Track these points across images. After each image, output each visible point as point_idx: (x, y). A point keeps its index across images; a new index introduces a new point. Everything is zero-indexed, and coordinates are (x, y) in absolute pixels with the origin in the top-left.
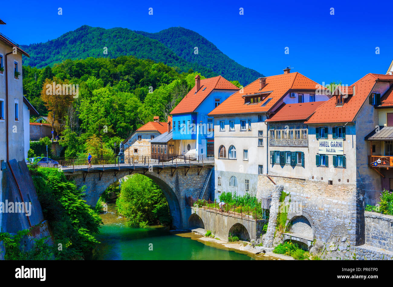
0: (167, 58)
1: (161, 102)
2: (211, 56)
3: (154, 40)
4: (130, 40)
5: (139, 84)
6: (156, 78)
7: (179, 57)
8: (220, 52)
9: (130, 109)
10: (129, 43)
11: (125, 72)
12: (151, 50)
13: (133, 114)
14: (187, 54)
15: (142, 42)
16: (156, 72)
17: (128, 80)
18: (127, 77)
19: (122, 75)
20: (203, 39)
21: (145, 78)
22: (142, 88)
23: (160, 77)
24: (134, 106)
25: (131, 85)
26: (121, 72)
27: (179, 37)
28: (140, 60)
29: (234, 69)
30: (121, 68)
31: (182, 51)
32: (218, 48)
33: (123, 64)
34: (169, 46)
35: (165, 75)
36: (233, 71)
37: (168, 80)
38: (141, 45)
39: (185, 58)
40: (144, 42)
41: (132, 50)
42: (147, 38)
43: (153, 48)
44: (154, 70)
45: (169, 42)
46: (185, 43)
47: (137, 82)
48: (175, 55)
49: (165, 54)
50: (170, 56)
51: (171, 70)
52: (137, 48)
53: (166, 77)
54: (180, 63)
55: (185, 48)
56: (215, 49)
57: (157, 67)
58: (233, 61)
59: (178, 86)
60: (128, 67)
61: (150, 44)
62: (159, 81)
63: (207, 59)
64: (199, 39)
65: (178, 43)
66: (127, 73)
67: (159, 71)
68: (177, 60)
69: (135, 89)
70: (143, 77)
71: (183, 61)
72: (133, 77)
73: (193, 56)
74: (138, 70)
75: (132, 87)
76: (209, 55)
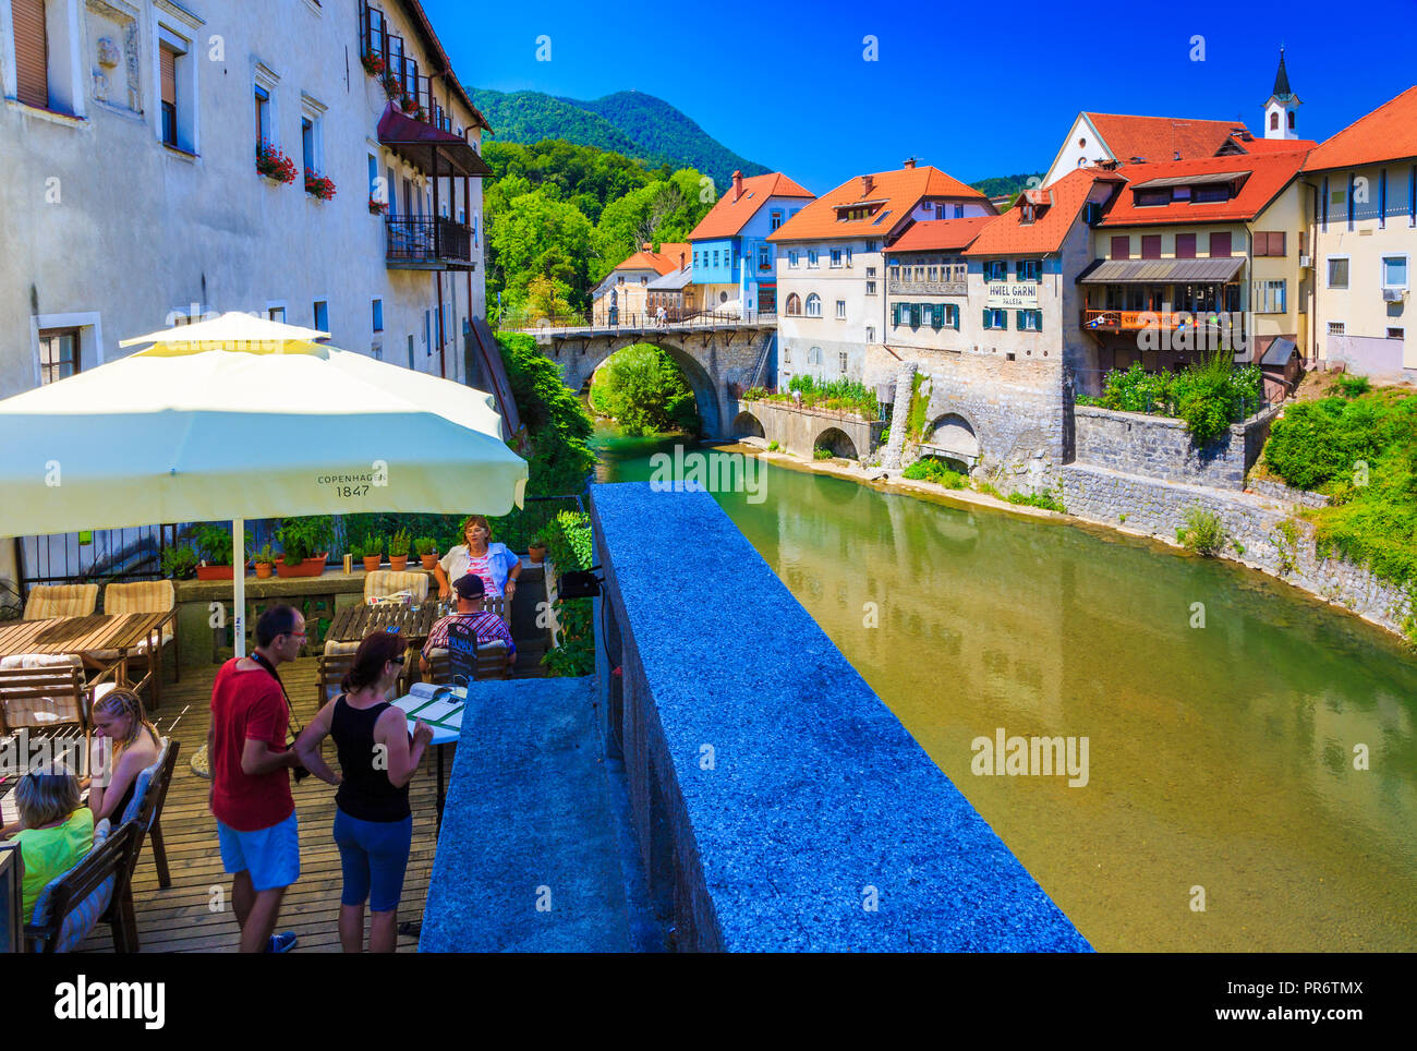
0: (614, 145)
1: (630, 219)
2: (689, 142)
3: (590, 114)
4: (548, 113)
5: (576, 188)
6: (605, 180)
7: (634, 143)
8: (705, 135)
9: (570, 232)
10: (547, 118)
11: (551, 167)
12: (585, 130)
13: (575, 241)
14: (649, 139)
15: (569, 116)
16: (605, 167)
17: (557, 181)
18: (555, 176)
19: (546, 173)
20: (676, 112)
21: (587, 178)
22: (582, 196)
23: (613, 176)
24: (578, 227)
25: (563, 191)
26: (544, 169)
27: (633, 107)
28: (576, 147)
29: (730, 165)
30: (544, 161)
31: (639, 132)
32: (702, 127)
33: (548, 153)
34: (616, 123)
35: (622, 173)
36: (728, 169)
37: (627, 183)
38: (568, 121)
39: (644, 144)
40: (574, 116)
41: (551, 130)
42: (578, 110)
43: (588, 126)
44: (602, 164)
45: (617, 117)
46: (645, 119)
47: (572, 185)
48: (627, 139)
49: (611, 138)
50: (619, 141)
51: (631, 164)
52: (560, 126)
53: (623, 178)
54: (637, 153)
55: (645, 128)
56: (696, 129)
57: (608, 159)
58: (727, 151)
59: (662, 191)
60: (557, 158)
61: (583, 119)
62: (611, 183)
63: (683, 146)
64: (668, 113)
65: (633, 119)
66: (554, 170)
67: (612, 166)
68: (632, 147)
69: (568, 197)
70: (583, 177)
71: (642, 150)
72: (565, 176)
73: (658, 142)
74: (574, 165)
75: (566, 192)
76: (687, 139)
